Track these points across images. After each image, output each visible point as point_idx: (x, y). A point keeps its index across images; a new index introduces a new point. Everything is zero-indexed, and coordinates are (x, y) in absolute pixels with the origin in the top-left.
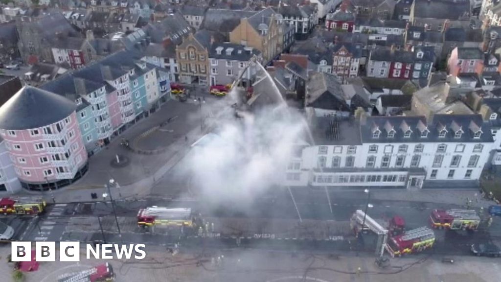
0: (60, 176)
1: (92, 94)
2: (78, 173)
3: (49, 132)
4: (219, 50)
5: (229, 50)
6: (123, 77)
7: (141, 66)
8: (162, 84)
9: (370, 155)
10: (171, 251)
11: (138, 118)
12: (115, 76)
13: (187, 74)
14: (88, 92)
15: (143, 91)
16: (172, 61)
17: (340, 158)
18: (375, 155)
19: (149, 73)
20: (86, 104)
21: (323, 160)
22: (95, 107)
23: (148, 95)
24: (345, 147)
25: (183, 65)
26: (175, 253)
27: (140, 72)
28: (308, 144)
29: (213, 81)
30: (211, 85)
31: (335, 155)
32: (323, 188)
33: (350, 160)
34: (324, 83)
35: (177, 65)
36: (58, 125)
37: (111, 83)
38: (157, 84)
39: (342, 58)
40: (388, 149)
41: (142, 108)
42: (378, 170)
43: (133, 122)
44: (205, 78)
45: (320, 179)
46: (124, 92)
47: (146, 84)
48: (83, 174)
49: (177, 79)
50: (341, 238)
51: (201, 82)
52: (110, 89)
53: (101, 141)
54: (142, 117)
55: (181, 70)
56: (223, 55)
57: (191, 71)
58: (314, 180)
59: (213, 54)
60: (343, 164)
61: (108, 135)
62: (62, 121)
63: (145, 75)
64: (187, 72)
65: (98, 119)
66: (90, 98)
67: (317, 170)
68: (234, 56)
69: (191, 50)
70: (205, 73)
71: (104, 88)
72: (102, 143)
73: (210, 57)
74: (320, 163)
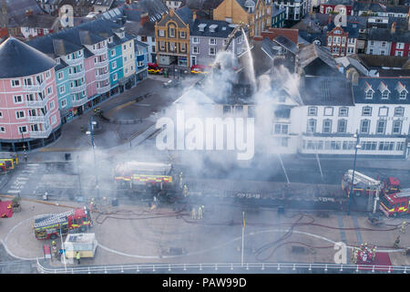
0: (34, 135)
1: (71, 55)
2: (51, 135)
3: (30, 83)
4: (202, 26)
5: (213, 27)
6: (101, 43)
7: (119, 35)
8: (140, 58)
9: (364, 118)
10: (150, 206)
11: (113, 92)
12: (93, 41)
13: (165, 53)
14: (67, 53)
15: (120, 63)
16: (149, 39)
17: (331, 121)
18: (368, 118)
19: (127, 44)
20: (64, 65)
21: (313, 123)
22: (72, 70)
23: (124, 67)
24: (337, 108)
25: (162, 44)
26: (154, 207)
27: (118, 41)
28: (297, 104)
29: (194, 61)
30: (191, 65)
31: (326, 118)
32: (314, 155)
33: (342, 125)
34: (316, 53)
35: (155, 44)
36: (38, 77)
37: (90, 48)
38: (134, 58)
39: (337, 37)
40: (384, 112)
41: (118, 82)
42: (372, 136)
43: (107, 94)
44: (185, 59)
45: (310, 145)
46: (101, 59)
47: (124, 55)
48: (57, 138)
49: (154, 60)
50: (332, 200)
51: (181, 63)
52: (88, 54)
53: (75, 109)
54: (117, 91)
55: (160, 50)
56: (206, 33)
57: (170, 51)
58: (304, 147)
59: (194, 31)
60: (334, 129)
61: (82, 102)
62: (42, 74)
63: (123, 45)
64: (165, 51)
65: (74, 84)
66: (68, 59)
67: (307, 135)
68: (218, 33)
69: (172, 27)
70: (186, 52)
71: (82, 51)
72: (76, 112)
73: (191, 34)
74: (310, 127)
